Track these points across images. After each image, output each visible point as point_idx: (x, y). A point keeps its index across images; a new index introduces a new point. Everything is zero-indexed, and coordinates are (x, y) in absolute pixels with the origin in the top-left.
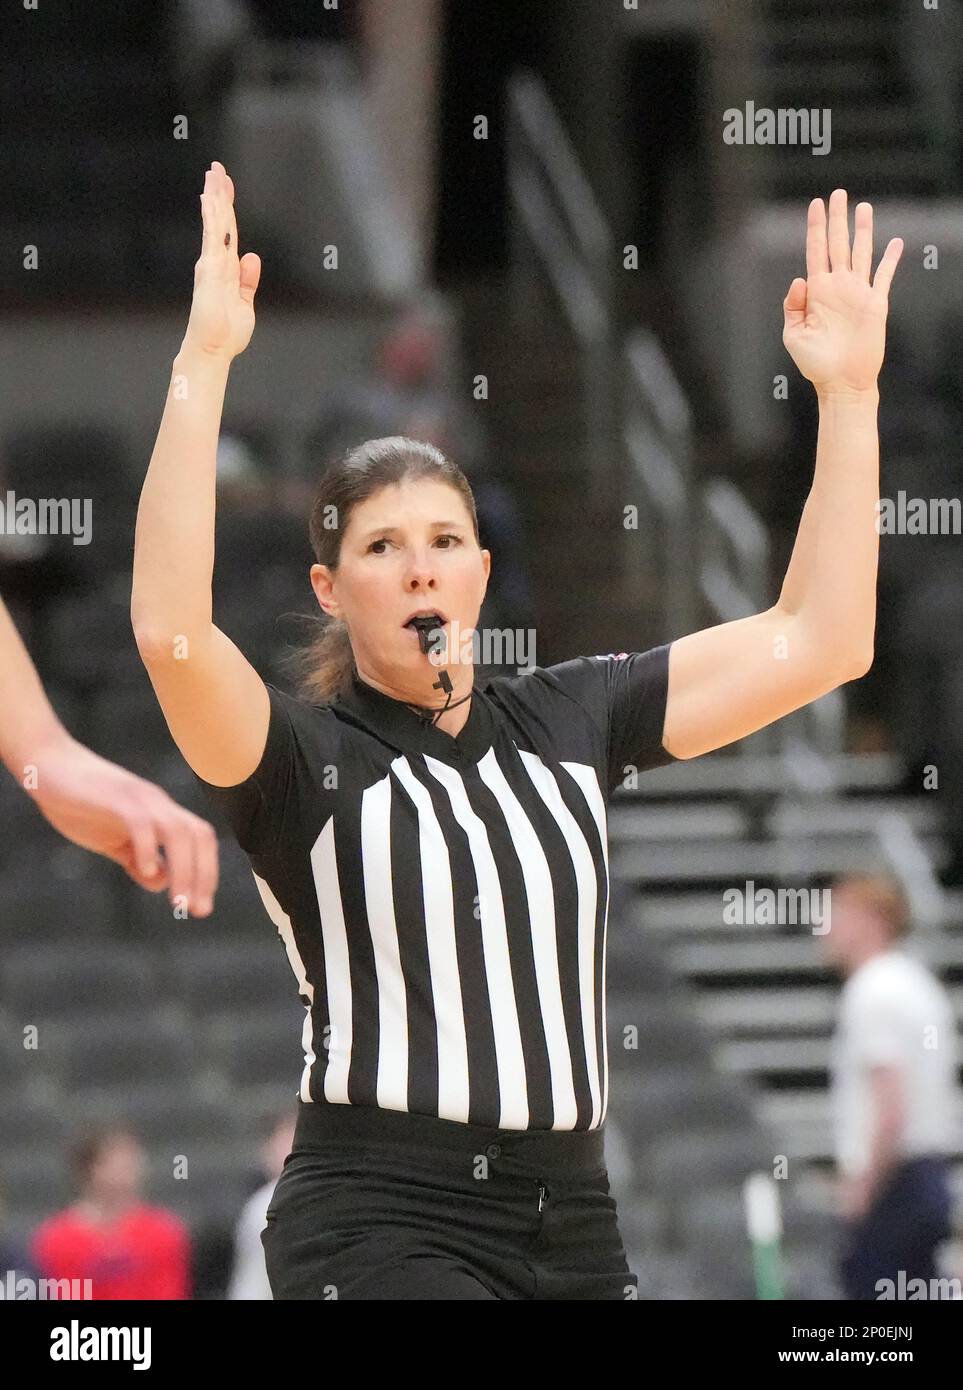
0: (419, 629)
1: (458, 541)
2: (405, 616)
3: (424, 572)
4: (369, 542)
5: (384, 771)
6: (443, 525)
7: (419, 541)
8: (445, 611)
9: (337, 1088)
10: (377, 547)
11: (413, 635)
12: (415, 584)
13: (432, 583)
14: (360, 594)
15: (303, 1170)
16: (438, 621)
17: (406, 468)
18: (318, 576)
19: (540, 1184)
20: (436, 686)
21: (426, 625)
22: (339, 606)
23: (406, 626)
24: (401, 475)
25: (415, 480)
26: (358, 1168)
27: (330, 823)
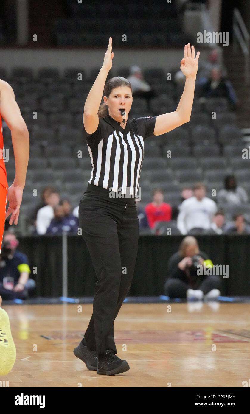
0: (121, 111)
1: (129, 97)
2: (119, 108)
3: (123, 102)
4: (115, 96)
5: (112, 133)
6: (127, 94)
7: (123, 97)
8: (126, 109)
9: (96, 183)
10: (116, 97)
11: (120, 112)
12: (121, 104)
13: (124, 104)
14: (112, 103)
15: (88, 195)
16: (124, 110)
17: (122, 84)
18: (105, 98)
19: (126, 203)
20: (122, 121)
21: (122, 111)
22: (108, 103)
23: (119, 110)
24: (121, 85)
25: (123, 86)
26: (98, 197)
27: (103, 140)
